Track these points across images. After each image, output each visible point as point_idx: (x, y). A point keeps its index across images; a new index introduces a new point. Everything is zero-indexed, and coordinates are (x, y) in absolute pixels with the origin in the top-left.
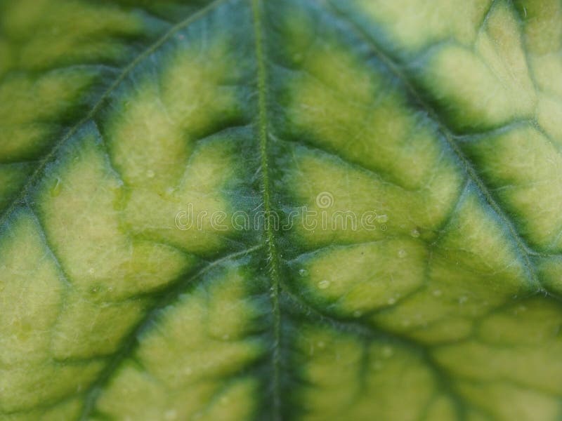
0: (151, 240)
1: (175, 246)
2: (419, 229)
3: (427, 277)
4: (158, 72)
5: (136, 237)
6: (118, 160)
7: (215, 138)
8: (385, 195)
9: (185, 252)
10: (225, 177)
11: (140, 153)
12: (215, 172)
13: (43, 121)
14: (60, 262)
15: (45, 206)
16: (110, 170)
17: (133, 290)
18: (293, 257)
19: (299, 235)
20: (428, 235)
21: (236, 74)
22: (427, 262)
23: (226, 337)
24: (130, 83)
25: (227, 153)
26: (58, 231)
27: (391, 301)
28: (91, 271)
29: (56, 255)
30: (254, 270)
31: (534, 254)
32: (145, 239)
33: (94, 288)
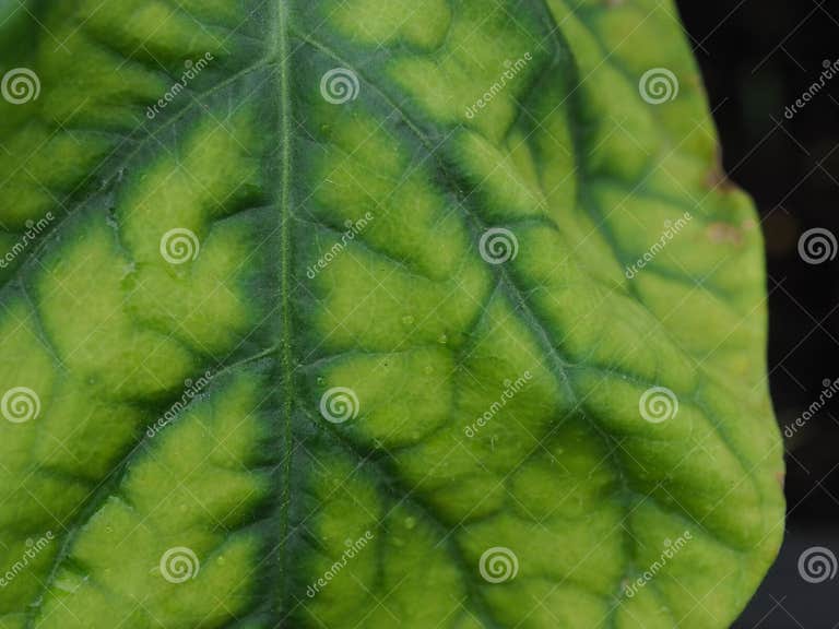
0: (158, 329)
1: (183, 342)
2: (446, 332)
3: (456, 406)
4: (180, 141)
5: (141, 323)
6: (129, 236)
7: (232, 220)
8: (412, 290)
9: (191, 350)
10: (240, 266)
11: (153, 227)
12: (231, 260)
13: (54, 187)
14: (55, 348)
15: (42, 288)
16: (119, 247)
17: (132, 390)
18: (311, 361)
19: (318, 335)
20: (457, 340)
21: (261, 147)
22: (455, 384)
23: (230, 463)
24: (148, 157)
25: (244, 240)
26: (55, 315)
27: (416, 436)
28: (90, 357)
29: (50, 342)
30: (266, 377)
31: (570, 366)
32: (150, 328)
33: (90, 378)
